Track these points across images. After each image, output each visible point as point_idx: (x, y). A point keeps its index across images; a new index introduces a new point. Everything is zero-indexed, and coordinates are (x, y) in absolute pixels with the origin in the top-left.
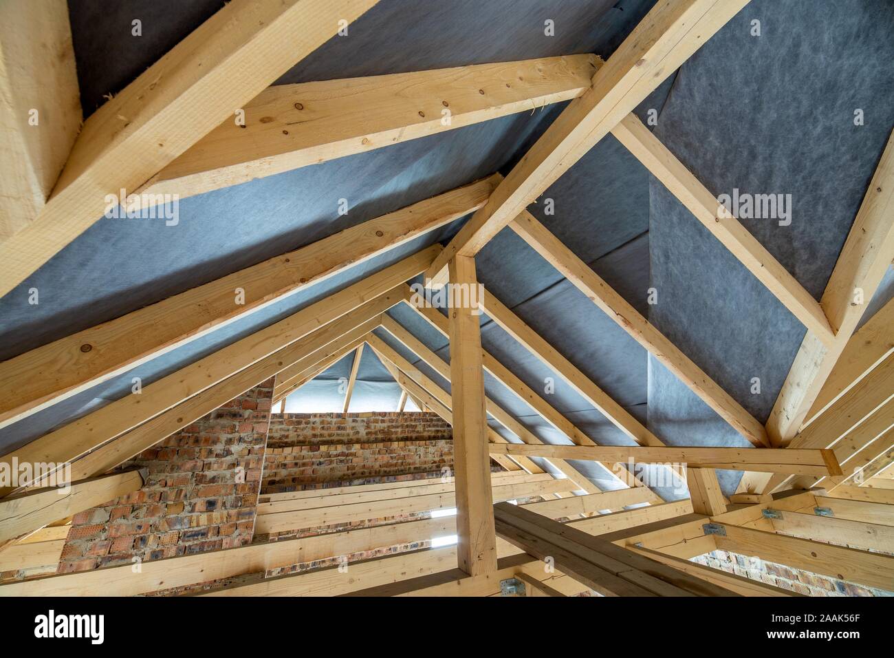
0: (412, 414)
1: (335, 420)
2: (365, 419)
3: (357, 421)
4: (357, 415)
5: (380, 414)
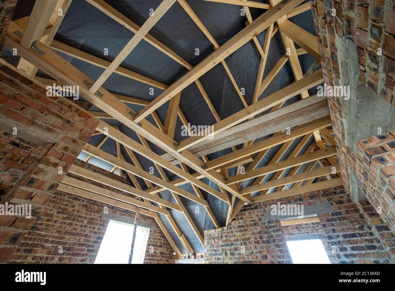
0: (116, 176)
1: (80, 163)
2: (94, 169)
3: (90, 168)
4: (92, 165)
5: (102, 169)
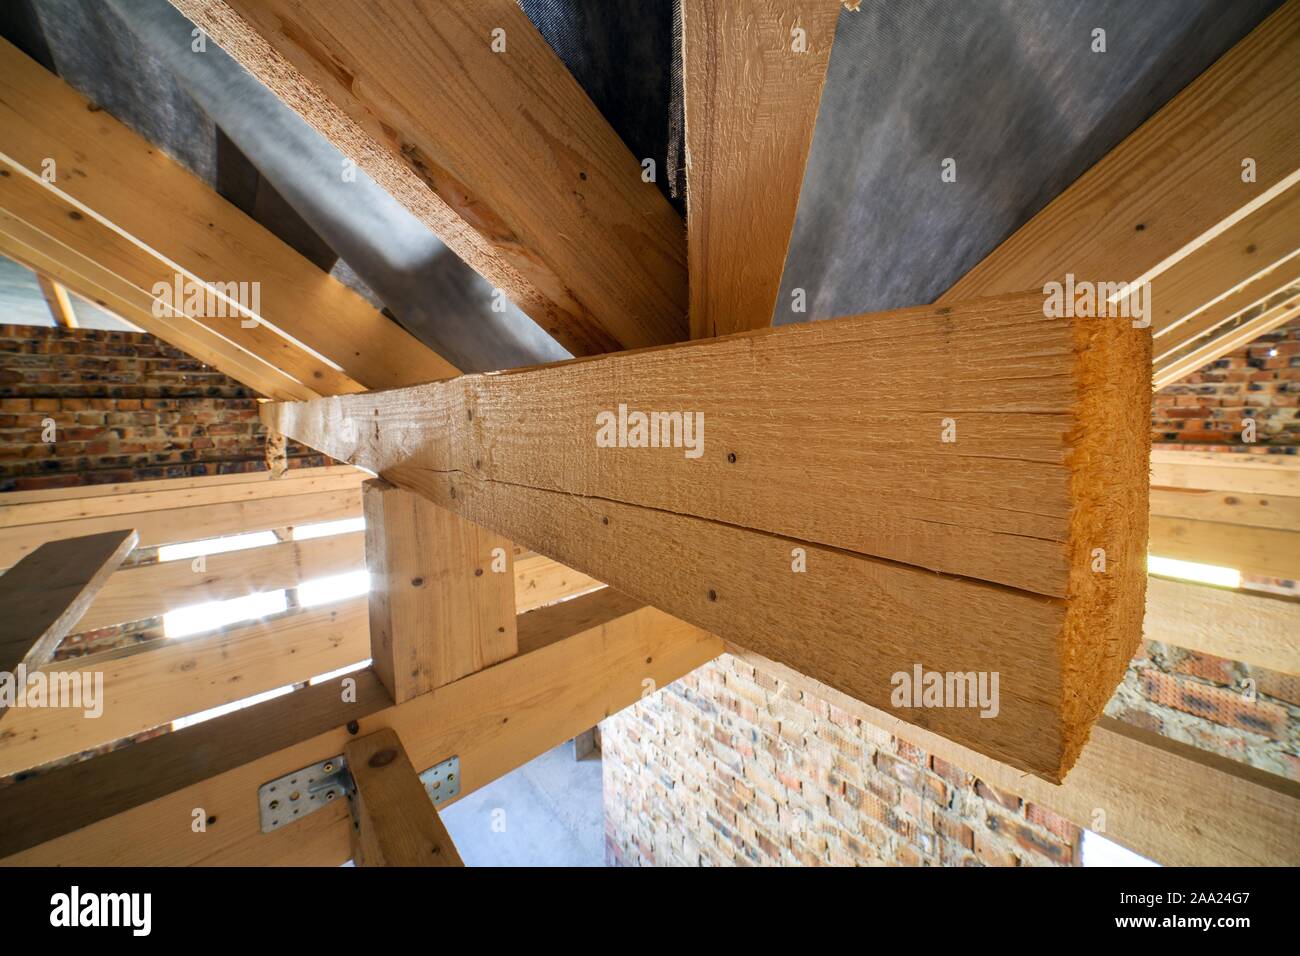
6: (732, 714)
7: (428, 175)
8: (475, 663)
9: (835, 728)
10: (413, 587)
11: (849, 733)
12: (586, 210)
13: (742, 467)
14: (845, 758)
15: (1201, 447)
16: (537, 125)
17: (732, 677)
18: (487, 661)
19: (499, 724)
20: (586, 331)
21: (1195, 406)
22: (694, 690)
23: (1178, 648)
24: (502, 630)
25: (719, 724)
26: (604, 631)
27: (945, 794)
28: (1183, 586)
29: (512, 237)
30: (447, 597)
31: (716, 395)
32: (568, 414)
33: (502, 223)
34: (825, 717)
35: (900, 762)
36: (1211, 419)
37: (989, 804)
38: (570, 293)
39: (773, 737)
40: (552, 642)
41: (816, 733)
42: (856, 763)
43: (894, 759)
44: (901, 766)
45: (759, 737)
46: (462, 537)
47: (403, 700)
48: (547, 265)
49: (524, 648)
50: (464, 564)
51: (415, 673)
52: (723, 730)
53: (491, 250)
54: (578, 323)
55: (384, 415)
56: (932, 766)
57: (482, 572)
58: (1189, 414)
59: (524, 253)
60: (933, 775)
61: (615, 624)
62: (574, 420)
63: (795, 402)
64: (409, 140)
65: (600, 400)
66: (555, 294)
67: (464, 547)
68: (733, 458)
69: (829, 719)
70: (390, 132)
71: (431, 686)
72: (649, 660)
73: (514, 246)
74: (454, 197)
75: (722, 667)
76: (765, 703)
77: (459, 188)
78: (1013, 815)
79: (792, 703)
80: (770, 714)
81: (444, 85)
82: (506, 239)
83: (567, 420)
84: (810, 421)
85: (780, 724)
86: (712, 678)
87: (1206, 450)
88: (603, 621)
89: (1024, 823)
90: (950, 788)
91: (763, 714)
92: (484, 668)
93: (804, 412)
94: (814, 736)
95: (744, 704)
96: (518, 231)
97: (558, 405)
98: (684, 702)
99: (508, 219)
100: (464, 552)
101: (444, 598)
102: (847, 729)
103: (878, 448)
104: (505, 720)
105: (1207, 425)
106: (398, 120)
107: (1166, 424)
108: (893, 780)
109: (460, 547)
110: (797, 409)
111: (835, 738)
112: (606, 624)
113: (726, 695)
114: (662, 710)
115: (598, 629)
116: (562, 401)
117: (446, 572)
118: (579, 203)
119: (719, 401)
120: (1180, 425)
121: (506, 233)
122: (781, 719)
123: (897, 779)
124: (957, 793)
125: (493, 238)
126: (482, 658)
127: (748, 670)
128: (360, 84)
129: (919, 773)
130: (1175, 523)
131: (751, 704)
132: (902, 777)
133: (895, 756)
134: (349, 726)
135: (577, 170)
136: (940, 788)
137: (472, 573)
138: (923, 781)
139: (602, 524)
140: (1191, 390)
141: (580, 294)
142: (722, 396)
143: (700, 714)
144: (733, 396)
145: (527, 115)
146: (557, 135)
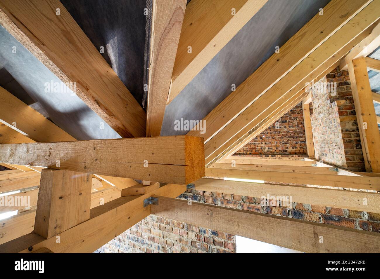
6: (152, 242)
7: (99, 104)
8: (76, 222)
9: (181, 237)
10: (59, 199)
11: (185, 238)
12: (127, 110)
13: (154, 155)
14: (184, 246)
15: (255, 156)
16: (120, 96)
17: (152, 230)
18: (80, 222)
19: (81, 242)
20: (125, 132)
21: (254, 147)
22: (140, 238)
23: (246, 197)
24: (85, 211)
25: (148, 247)
26: (116, 210)
27: (208, 248)
28: (245, 183)
29: (114, 115)
30: (69, 202)
31: (151, 145)
32: (124, 148)
33: (112, 113)
34: (179, 235)
35: (197, 242)
36: (256, 150)
37: (217, 246)
38: (123, 125)
39: (164, 246)
40: (101, 214)
41: (176, 241)
42: (187, 247)
43: (196, 242)
44: (197, 243)
45: (160, 248)
46: (77, 184)
47: (50, 237)
48: (119, 120)
49: (92, 217)
50: (76, 192)
51: (56, 228)
52: (149, 249)
53: (108, 117)
54: (124, 131)
55: (53, 149)
56: (205, 241)
57: (81, 194)
58: (253, 149)
59: (115, 118)
60: (205, 243)
61: (120, 208)
62: (125, 149)
63: (161, 146)
64: (97, 99)
65: (131, 146)
66: (120, 126)
67: (77, 187)
68: (153, 154)
69: (180, 235)
70: (93, 97)
71: (60, 231)
72: (129, 218)
73: (114, 117)
74: (103, 109)
75: (149, 227)
76: (162, 235)
77: (105, 107)
78: (222, 248)
79: (170, 233)
80: (164, 239)
81: (104, 90)
82: (112, 116)
83: (123, 149)
84: (163, 148)
85: (166, 241)
86: (146, 232)
87: (256, 156)
88: (116, 207)
89: (224, 249)
90: (209, 245)
91: (162, 239)
92: (78, 224)
93: (162, 147)
94: (176, 242)
95: (156, 238)
96: (115, 114)
97: (121, 146)
98: (136, 243)
99: (113, 112)
100: (76, 188)
101: (68, 202)
102: (185, 237)
103: (170, 151)
104: (83, 241)
105: (256, 151)
106: (95, 96)
107: (249, 151)
108: (196, 248)
109: (76, 187)
110: (161, 147)
111: (181, 241)
112: (117, 208)
113: (150, 236)
114: (129, 249)
115: (115, 209)
116: (122, 146)
117: (70, 194)
118: (126, 109)
119: (151, 146)
120: (252, 151)
121: (112, 115)
122: (166, 239)
123: (197, 248)
124: (210, 246)
125: (110, 116)
126: (78, 221)
127: (157, 225)
128: (90, 90)
129: (202, 244)
130: (247, 171)
131: (158, 237)
132: (198, 247)
133: (196, 241)
134: (29, 248)
135: (126, 104)
136: (206, 246)
137: (79, 194)
138: (203, 246)
139: (130, 167)
140: (253, 144)
141: (125, 125)
142: (152, 145)
143: (142, 246)
144: (153, 145)
145: (118, 94)
146: (123, 98)
